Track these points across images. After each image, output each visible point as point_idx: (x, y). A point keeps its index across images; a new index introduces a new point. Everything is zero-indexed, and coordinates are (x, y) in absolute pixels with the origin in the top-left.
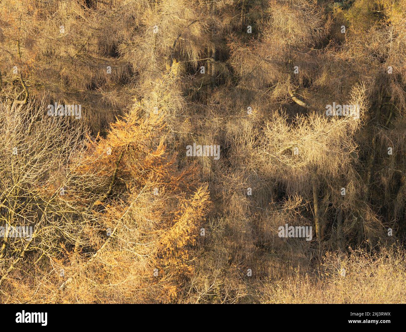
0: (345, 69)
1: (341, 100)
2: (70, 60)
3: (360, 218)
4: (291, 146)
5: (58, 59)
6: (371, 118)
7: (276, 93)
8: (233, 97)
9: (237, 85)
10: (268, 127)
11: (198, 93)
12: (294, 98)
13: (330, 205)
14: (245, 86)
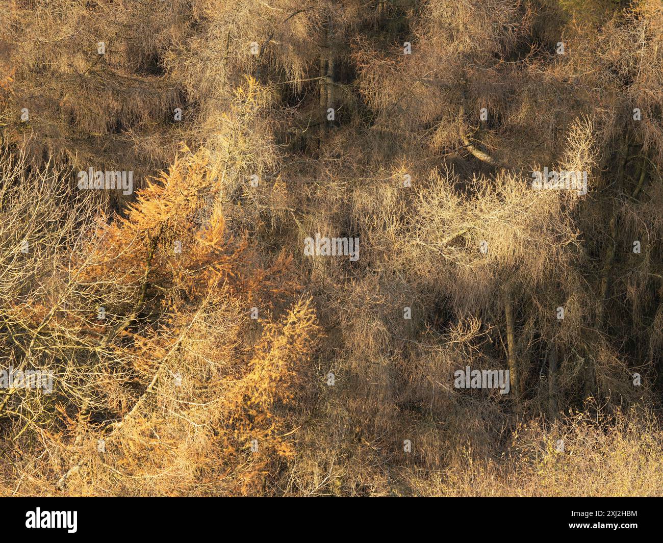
0: (562, 96)
1: (556, 150)
2: (79, 80)
3: (589, 359)
4: (464, 231)
5: (57, 78)
6: (608, 183)
7: (439, 138)
8: (365, 146)
9: (372, 124)
10: (421, 198)
11: (302, 139)
12: (470, 148)
13: (537, 336)
14: (387, 127)
